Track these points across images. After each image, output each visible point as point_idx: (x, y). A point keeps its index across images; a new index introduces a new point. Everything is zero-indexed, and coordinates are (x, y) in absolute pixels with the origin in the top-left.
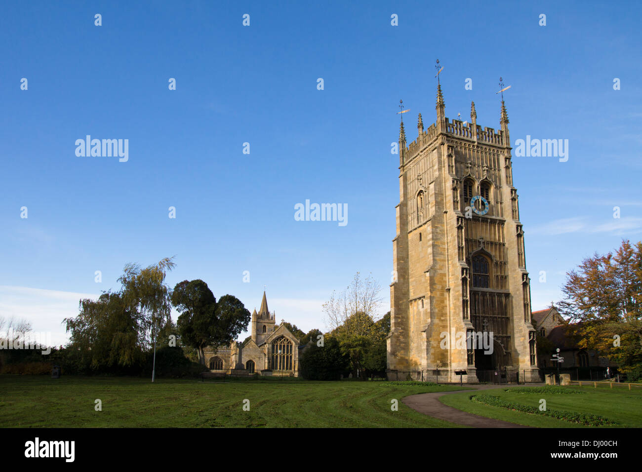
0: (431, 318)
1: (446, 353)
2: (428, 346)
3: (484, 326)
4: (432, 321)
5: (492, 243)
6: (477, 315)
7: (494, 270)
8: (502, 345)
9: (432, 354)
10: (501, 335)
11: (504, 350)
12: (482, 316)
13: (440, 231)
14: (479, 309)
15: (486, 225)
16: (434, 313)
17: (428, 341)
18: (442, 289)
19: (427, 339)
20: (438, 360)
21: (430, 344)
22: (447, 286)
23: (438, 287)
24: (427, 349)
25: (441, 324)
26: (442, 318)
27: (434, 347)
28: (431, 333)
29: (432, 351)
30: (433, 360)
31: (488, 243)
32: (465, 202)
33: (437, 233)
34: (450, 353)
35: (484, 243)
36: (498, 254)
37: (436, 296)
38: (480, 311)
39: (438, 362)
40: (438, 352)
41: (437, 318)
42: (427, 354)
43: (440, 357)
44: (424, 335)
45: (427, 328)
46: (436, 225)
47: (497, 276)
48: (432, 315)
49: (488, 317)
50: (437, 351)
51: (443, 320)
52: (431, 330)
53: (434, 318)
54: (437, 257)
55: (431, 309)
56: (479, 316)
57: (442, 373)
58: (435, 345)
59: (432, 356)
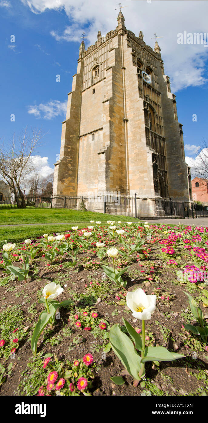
0: (110, 140)
1: (124, 179)
2: (107, 168)
4: (111, 144)
5: (154, 102)
7: (156, 119)
8: (163, 178)
9: (112, 178)
10: (161, 169)
11: (164, 183)
16: (113, 136)
17: (107, 164)
18: (120, 119)
19: (107, 160)
20: (117, 184)
21: (109, 167)
22: (125, 117)
23: (117, 116)
24: (106, 172)
25: (119, 149)
26: (120, 144)
27: (113, 171)
28: (110, 156)
29: (111, 175)
30: (112, 185)
31: (151, 101)
34: (129, 180)
35: (149, 99)
36: (157, 110)
37: (114, 122)
39: (117, 187)
41: (116, 143)
42: (106, 177)
43: (118, 182)
44: (103, 156)
45: (106, 149)
47: (158, 125)
48: (111, 138)
50: (116, 175)
51: (121, 146)
52: (110, 153)
53: (114, 142)
54: (116, 93)
55: (110, 133)
58: (114, 169)
59: (111, 181)
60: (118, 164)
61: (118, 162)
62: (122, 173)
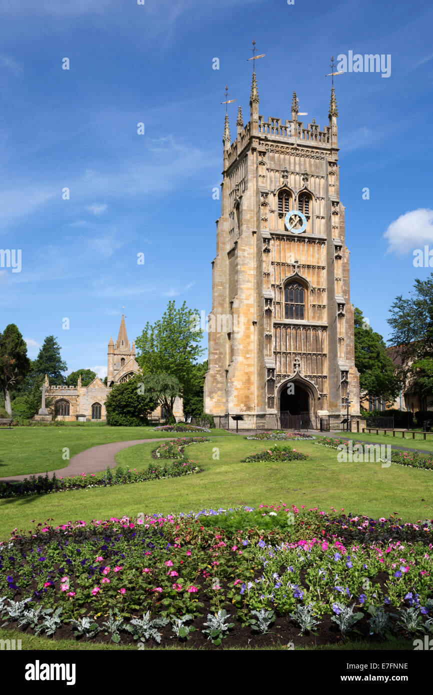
0: (235, 355)
1: (251, 396)
2: (230, 387)
3: (295, 365)
4: (235, 359)
5: (309, 267)
6: (288, 351)
7: (311, 298)
8: (316, 387)
9: (235, 397)
10: (316, 375)
11: (319, 392)
12: (294, 353)
13: (248, 254)
14: (290, 344)
15: (303, 246)
16: (238, 349)
17: (231, 382)
18: (247, 323)
19: (230, 379)
20: (242, 403)
22: (255, 318)
25: (245, 362)
26: (248, 356)
27: (237, 389)
28: (234, 373)
30: (237, 403)
31: (304, 266)
32: (280, 218)
33: (244, 256)
34: (256, 396)
35: (298, 267)
36: (315, 279)
38: (292, 347)
39: (242, 405)
40: (242, 394)
41: (242, 356)
43: (244, 400)
46: (243, 248)
47: (314, 306)
49: (300, 354)
50: (240, 393)
51: (248, 358)
52: (234, 369)
53: (238, 356)
54: (243, 285)
55: (235, 346)
56: (290, 353)
57: (245, 418)
58: (239, 387)
59: (235, 399)
60: (244, 380)
61: (244, 378)
62: (249, 389)
